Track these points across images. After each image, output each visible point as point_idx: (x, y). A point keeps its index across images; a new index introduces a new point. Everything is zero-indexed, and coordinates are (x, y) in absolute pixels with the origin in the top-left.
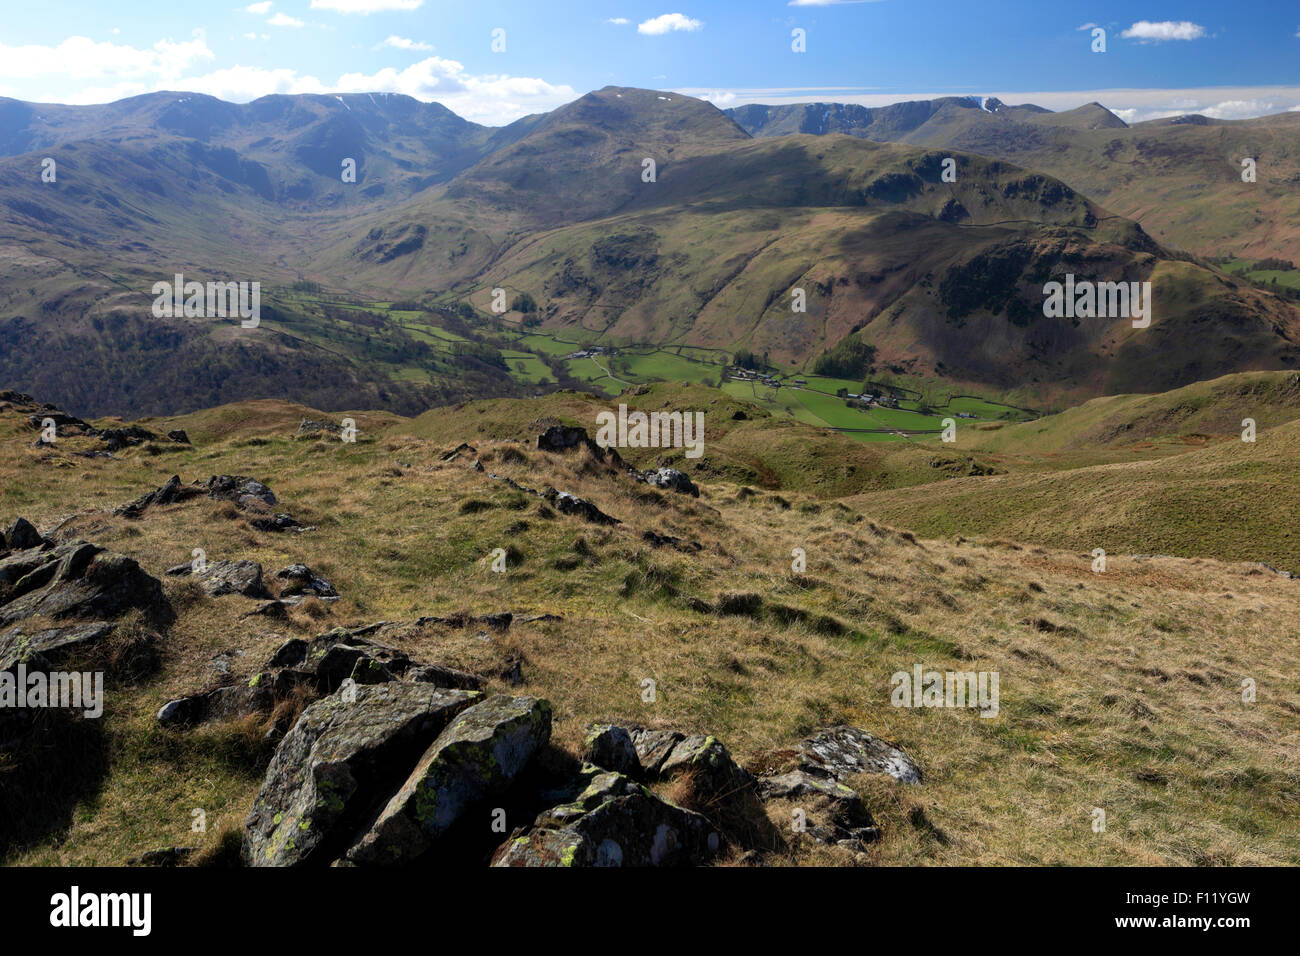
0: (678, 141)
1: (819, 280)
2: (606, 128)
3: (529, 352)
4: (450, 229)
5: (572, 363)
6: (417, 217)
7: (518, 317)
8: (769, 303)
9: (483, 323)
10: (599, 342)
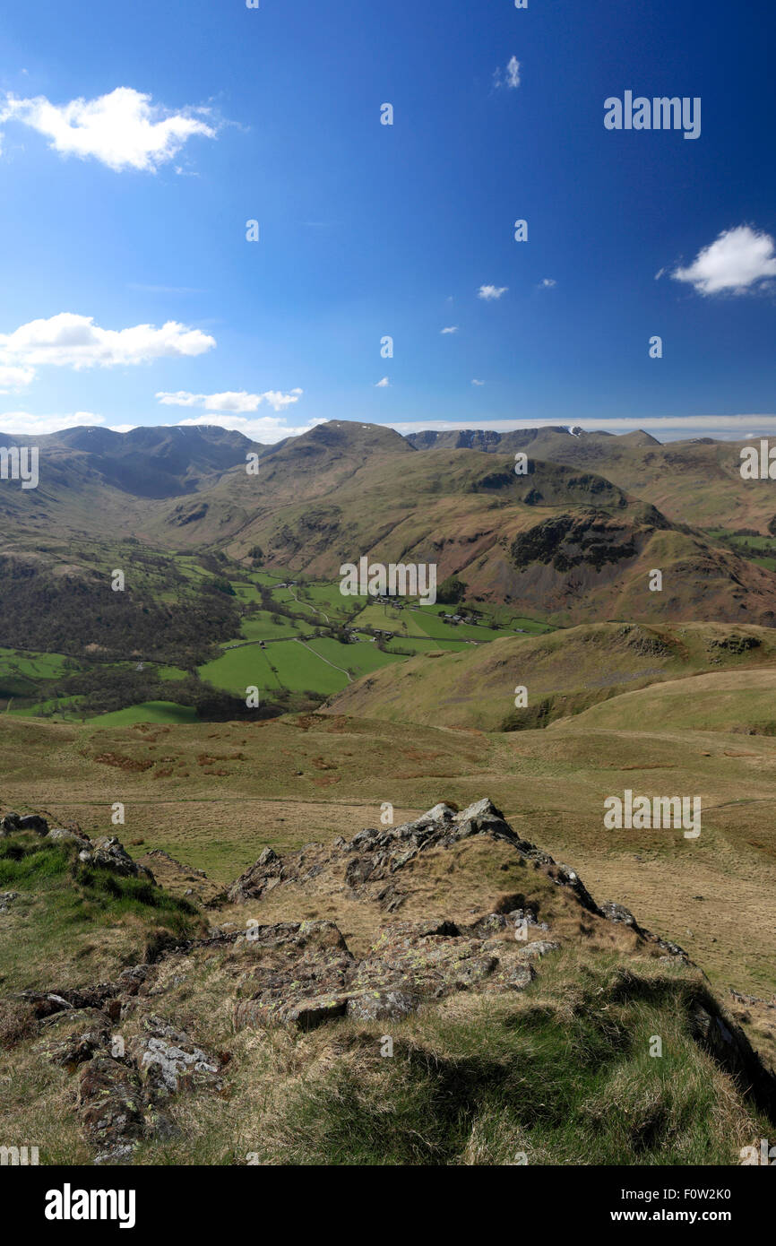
0: (372, 453)
1: (435, 540)
2: (328, 445)
3: (252, 583)
4: (223, 506)
5: (274, 592)
6: (205, 499)
7: (250, 561)
8: (403, 555)
9: (229, 564)
10: (295, 578)
